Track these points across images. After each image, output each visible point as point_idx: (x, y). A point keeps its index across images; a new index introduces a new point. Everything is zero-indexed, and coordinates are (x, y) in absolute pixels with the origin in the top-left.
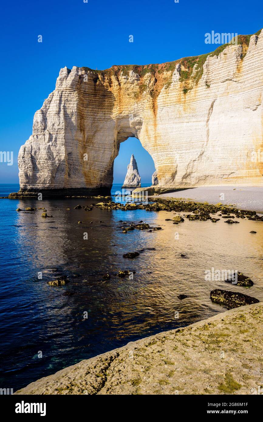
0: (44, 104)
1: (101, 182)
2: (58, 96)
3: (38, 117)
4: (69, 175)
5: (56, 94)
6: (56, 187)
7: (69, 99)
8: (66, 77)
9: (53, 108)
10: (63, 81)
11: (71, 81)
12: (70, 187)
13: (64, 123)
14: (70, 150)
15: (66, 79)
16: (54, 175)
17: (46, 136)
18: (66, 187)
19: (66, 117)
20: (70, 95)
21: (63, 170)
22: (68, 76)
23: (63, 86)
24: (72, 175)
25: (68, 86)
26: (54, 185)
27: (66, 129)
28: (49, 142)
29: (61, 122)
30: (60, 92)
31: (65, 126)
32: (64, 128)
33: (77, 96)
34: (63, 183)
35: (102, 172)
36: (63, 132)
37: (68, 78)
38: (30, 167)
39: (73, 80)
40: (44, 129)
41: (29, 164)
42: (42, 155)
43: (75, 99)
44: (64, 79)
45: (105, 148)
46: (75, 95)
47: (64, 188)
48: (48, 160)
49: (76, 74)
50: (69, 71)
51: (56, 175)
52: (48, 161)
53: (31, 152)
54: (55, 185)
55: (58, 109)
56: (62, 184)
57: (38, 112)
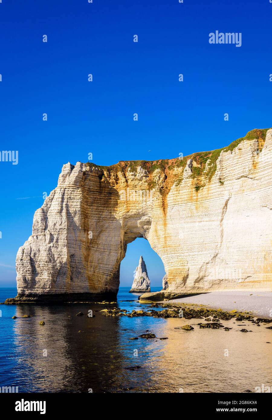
0: (45, 203)
1: (106, 286)
2: (61, 194)
3: (38, 215)
4: (72, 279)
5: (58, 191)
6: (57, 292)
7: (72, 197)
8: (69, 173)
9: (55, 206)
10: (66, 177)
11: (75, 178)
12: (72, 292)
13: (66, 223)
14: (73, 252)
15: (69, 175)
16: (55, 279)
17: (46, 237)
18: (68, 292)
19: (68, 217)
20: (73, 192)
21: (65, 273)
22: (71, 173)
23: (66, 183)
24: (74, 279)
25: (71, 183)
26: (54, 289)
27: (68, 229)
28: (49, 243)
29: (63, 221)
30: (62, 189)
31: (67, 225)
32: (66, 228)
33: (80, 194)
34: (65, 287)
35: (108, 276)
36: (66, 232)
37: (72, 175)
38: (29, 271)
39: (77, 177)
40: (45, 229)
41: (28, 267)
42: (43, 257)
43: (79, 197)
44: (67, 175)
45: (111, 250)
46: (78, 192)
47: (65, 293)
48: (49, 262)
49: (80, 170)
50: (72, 167)
51: (57, 278)
52: (49, 264)
53: (30, 254)
54: (56, 289)
55: (60, 207)
56: (63, 289)
57: (38, 211)
